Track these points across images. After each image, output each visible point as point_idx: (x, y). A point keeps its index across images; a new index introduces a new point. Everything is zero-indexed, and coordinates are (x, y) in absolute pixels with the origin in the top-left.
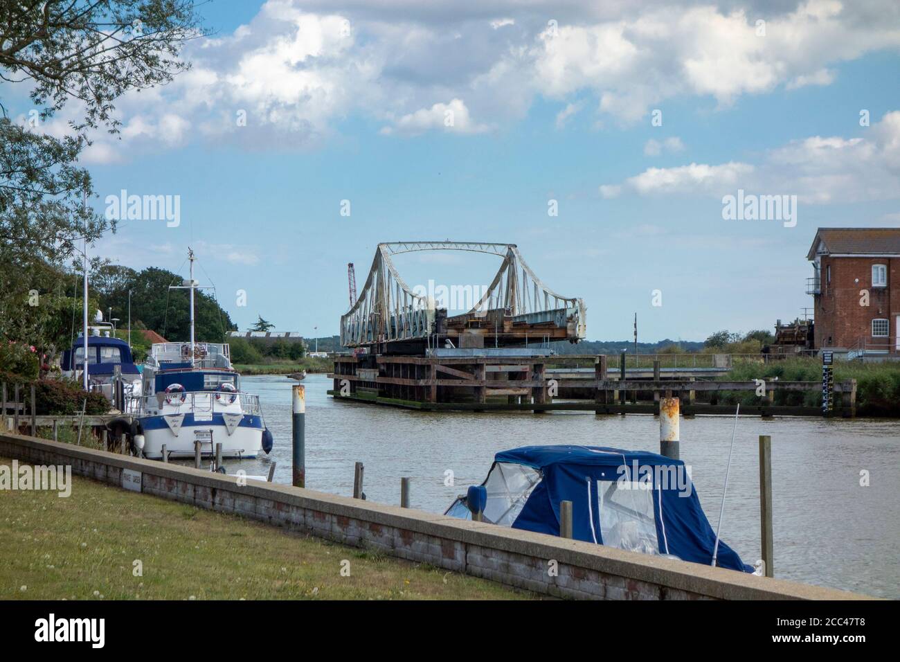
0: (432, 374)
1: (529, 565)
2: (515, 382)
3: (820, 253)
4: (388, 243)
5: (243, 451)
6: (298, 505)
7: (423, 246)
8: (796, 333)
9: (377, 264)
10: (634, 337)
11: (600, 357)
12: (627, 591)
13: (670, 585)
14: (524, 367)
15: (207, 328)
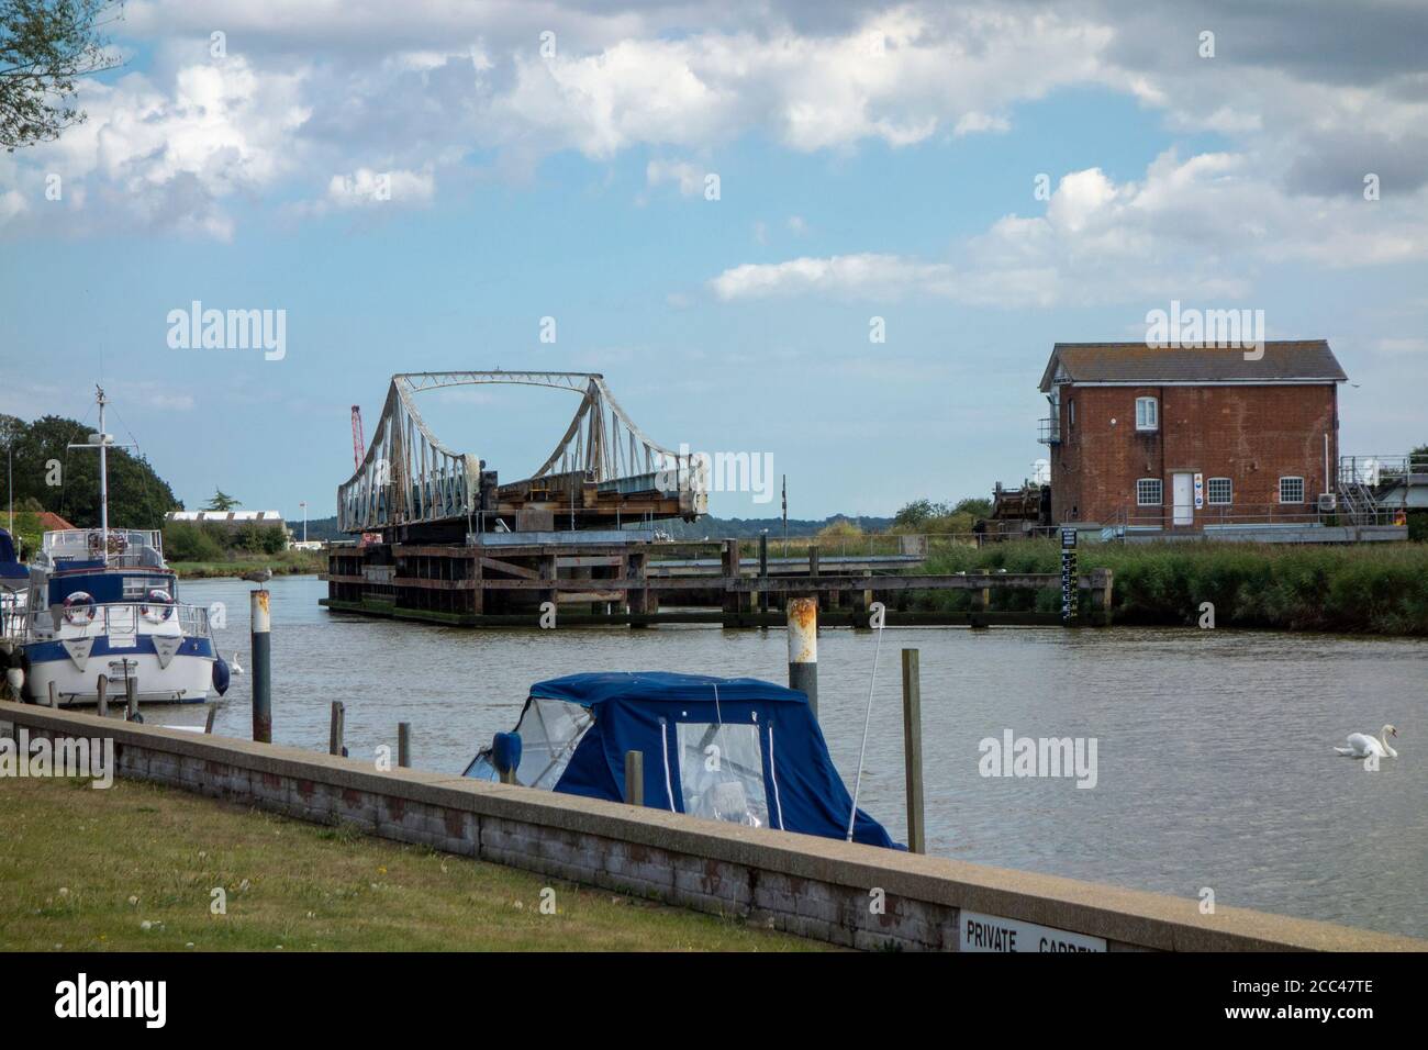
0: (476, 573)
1: (568, 844)
2: (601, 581)
3: (1059, 381)
4: (407, 375)
5: (184, 692)
6: (241, 765)
7: (460, 378)
8: (1024, 502)
9: (392, 406)
10: (782, 511)
11: (729, 542)
12: (704, 876)
13: (763, 867)
14: (617, 558)
15: (136, 507)
